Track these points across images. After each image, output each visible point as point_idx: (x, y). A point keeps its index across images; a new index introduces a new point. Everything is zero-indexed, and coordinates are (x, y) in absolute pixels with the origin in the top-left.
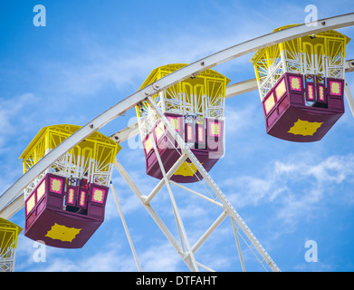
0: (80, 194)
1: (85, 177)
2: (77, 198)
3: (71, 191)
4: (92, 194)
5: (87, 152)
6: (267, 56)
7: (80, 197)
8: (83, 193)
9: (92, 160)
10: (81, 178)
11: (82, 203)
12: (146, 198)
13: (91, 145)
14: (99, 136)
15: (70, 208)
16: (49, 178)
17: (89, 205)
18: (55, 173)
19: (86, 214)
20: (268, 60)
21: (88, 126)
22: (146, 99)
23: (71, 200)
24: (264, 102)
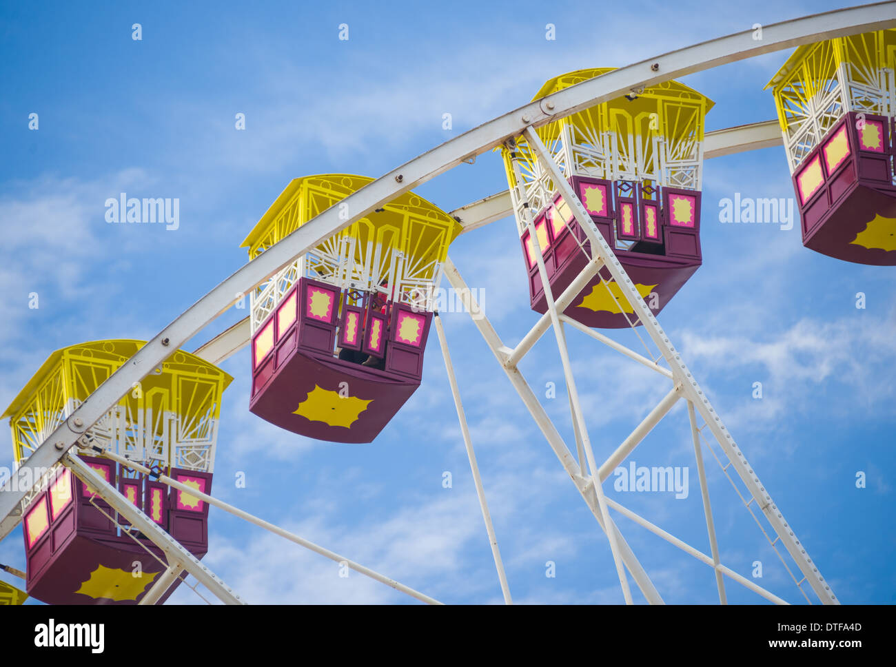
0: (370, 325)
1: (382, 290)
2: (364, 332)
3: (352, 318)
4: (396, 326)
5: (388, 235)
6: (807, 75)
7: (369, 332)
8: (377, 324)
9: (396, 253)
10: (372, 290)
11: (374, 344)
12: (510, 352)
13: (397, 221)
14: (415, 201)
15: (349, 354)
16: (305, 288)
17: (389, 349)
18: (319, 278)
19: (383, 368)
20: (807, 83)
21: (392, 178)
22: (524, 132)
23: (351, 336)
24: (797, 177)
